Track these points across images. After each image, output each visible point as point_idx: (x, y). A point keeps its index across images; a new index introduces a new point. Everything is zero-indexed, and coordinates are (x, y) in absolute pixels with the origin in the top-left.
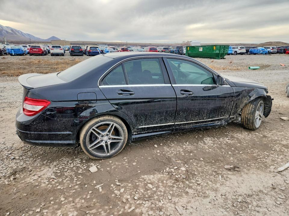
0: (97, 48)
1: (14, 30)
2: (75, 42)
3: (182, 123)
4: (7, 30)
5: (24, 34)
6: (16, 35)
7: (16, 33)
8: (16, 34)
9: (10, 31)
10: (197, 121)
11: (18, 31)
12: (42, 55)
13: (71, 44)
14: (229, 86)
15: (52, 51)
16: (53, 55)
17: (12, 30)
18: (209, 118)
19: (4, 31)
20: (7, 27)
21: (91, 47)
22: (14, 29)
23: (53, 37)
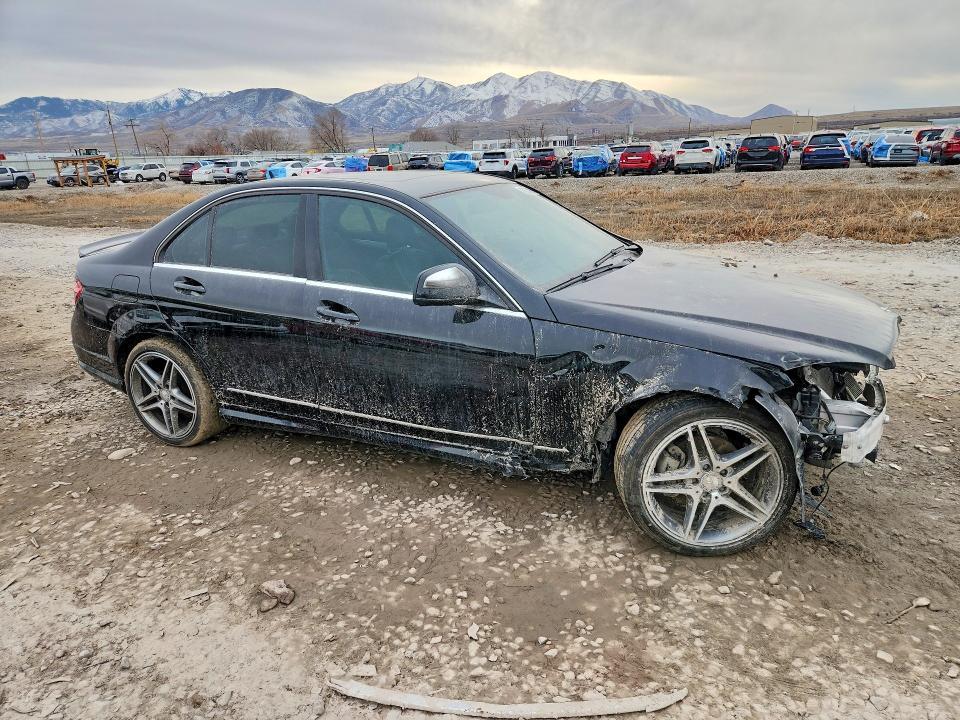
0: (839, 139)
1: (661, 99)
2: (842, 115)
3: (342, 411)
4: (645, 102)
5: (686, 106)
6: (663, 114)
7: (666, 106)
8: (663, 109)
9: (651, 104)
10: (390, 420)
11: (670, 102)
12: (649, 173)
13: (820, 125)
14: (523, 315)
15: (678, 160)
16: (679, 170)
17: (657, 99)
18: (437, 423)
19: (635, 105)
20: (646, 93)
21: (815, 136)
22: (662, 95)
23: (771, 107)
